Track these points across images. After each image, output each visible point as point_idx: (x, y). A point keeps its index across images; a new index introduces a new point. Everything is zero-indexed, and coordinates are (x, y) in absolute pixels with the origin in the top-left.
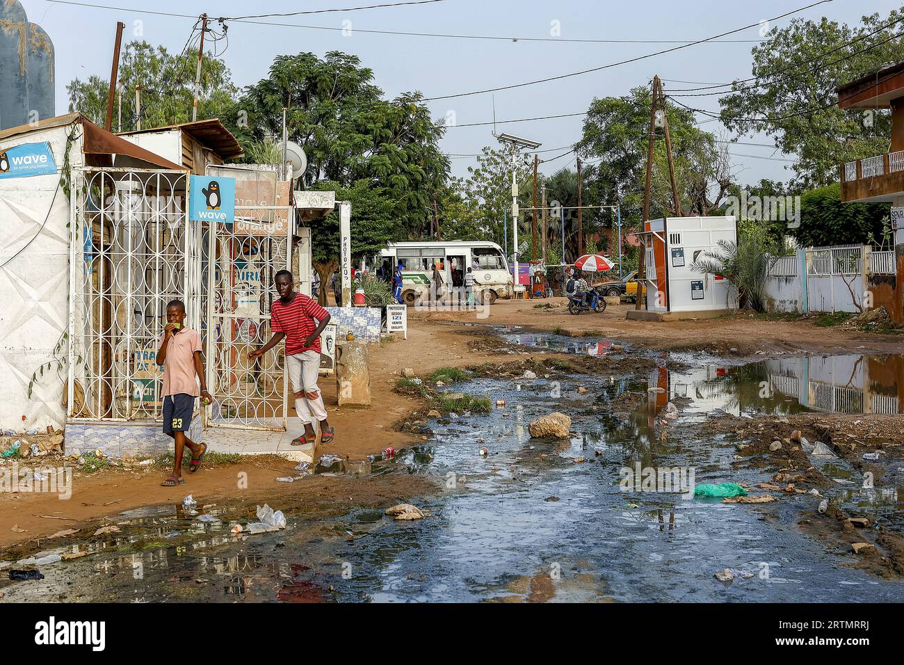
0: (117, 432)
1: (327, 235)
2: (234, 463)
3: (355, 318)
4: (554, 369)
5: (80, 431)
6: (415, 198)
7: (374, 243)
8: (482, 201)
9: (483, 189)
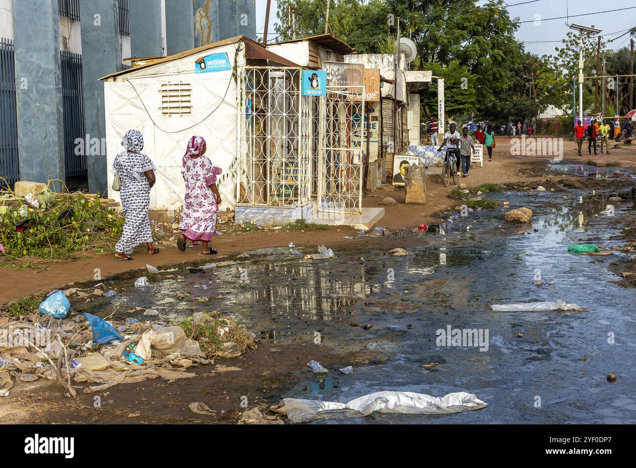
0: (262, 211)
1: (430, 99)
2: (325, 229)
3: (426, 153)
4: (563, 186)
5: (243, 210)
6: (498, 73)
7: (462, 104)
8: (566, 72)
9: (566, 63)
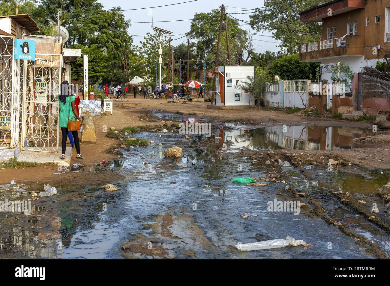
1: (78, 68)
2: (34, 166)
3: (90, 105)
4: (176, 128)
6: (117, 54)
7: (99, 72)
8: (146, 56)
9: (146, 51)
